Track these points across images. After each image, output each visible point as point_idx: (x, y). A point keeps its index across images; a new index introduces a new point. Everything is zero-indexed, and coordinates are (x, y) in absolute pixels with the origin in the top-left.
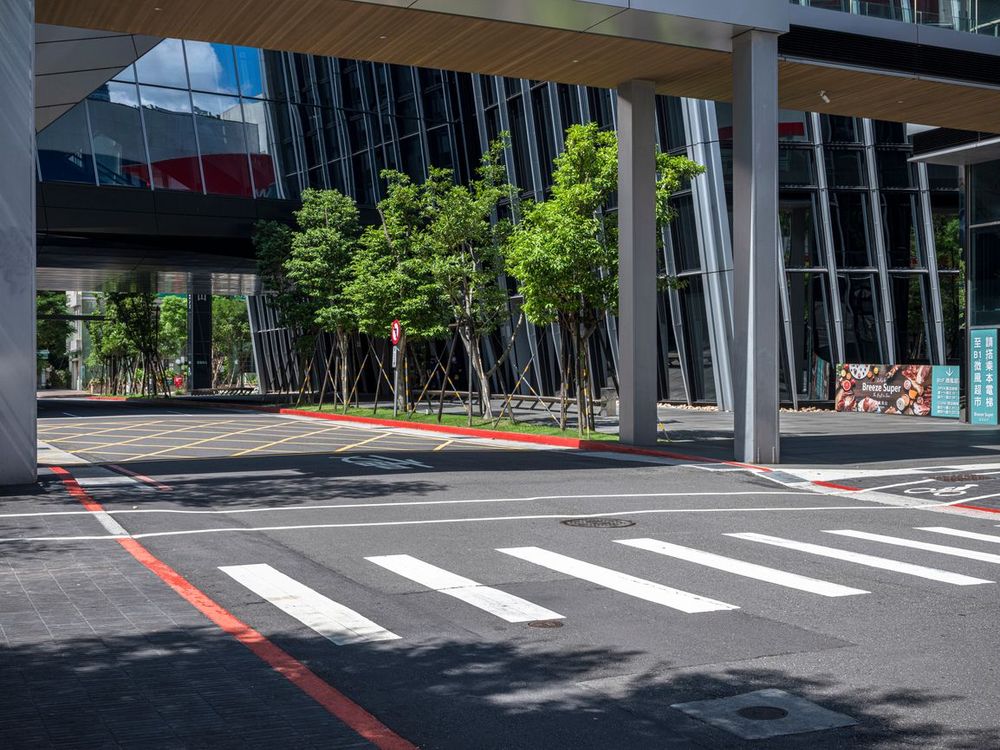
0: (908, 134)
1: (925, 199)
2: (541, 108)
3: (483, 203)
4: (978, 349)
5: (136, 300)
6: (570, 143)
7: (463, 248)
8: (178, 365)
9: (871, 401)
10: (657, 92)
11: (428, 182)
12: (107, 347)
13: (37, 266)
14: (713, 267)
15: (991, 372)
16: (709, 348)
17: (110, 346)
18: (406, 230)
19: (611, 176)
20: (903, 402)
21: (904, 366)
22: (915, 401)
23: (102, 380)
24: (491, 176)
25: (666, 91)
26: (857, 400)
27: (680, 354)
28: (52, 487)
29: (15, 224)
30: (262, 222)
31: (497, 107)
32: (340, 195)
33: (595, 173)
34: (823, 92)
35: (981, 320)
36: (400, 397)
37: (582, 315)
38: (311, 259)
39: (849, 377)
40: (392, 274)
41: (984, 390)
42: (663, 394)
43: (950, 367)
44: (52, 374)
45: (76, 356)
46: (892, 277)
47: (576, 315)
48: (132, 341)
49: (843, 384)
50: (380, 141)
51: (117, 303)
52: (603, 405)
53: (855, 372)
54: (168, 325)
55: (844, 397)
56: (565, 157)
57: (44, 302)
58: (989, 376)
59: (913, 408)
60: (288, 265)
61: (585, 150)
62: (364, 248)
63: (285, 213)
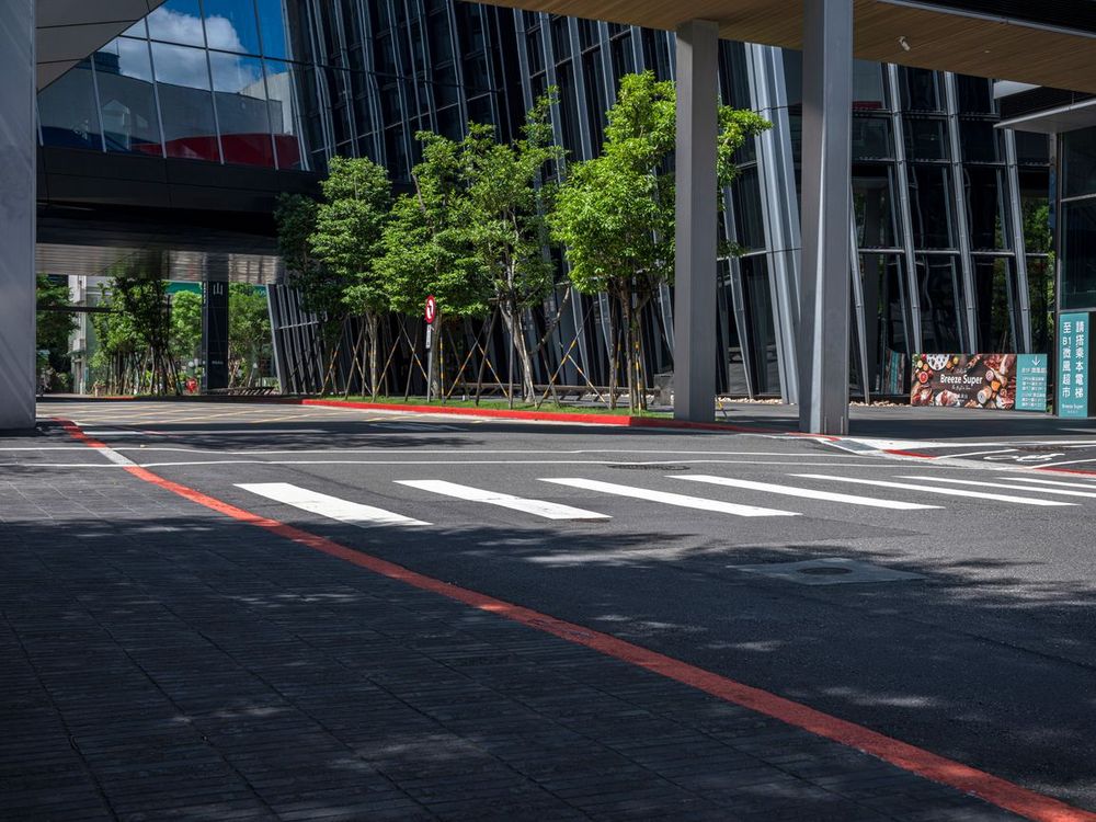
0: (995, 97)
1: (1013, 174)
2: (593, 74)
3: (529, 163)
4: (1067, 335)
5: (146, 289)
6: (623, 93)
7: (505, 216)
8: (192, 367)
9: (949, 394)
10: (721, 36)
11: (468, 140)
12: (113, 341)
13: (37, 242)
14: (779, 245)
15: (1081, 360)
16: (774, 343)
17: (117, 340)
18: (443, 199)
19: (669, 129)
20: (984, 394)
21: (986, 355)
22: (998, 393)
23: (107, 383)
24: (537, 134)
25: (729, 34)
26: (935, 393)
27: (743, 348)
28: (52, 432)
29: (13, 143)
30: (285, 195)
31: (544, 74)
32: (371, 164)
33: (650, 128)
34: (902, 38)
35: (1071, 303)
36: (435, 383)
37: (634, 282)
38: (339, 233)
39: (926, 368)
40: (427, 246)
41: (1073, 379)
42: (722, 386)
43: (1036, 356)
44: (53, 377)
45: (80, 357)
46: (976, 259)
47: (628, 282)
48: (141, 335)
49: (919, 376)
50: (416, 114)
51: (125, 291)
52: (657, 394)
53: (933, 363)
54: (180, 323)
55: (920, 390)
56: (618, 109)
57: (44, 295)
58: (1079, 364)
59: (995, 401)
60: (313, 239)
61: (640, 101)
62: (396, 218)
63: (311, 186)
